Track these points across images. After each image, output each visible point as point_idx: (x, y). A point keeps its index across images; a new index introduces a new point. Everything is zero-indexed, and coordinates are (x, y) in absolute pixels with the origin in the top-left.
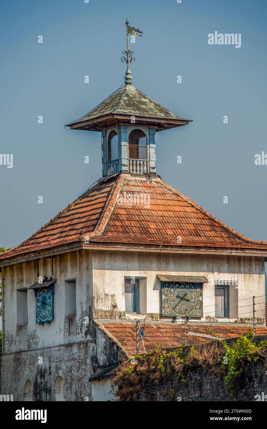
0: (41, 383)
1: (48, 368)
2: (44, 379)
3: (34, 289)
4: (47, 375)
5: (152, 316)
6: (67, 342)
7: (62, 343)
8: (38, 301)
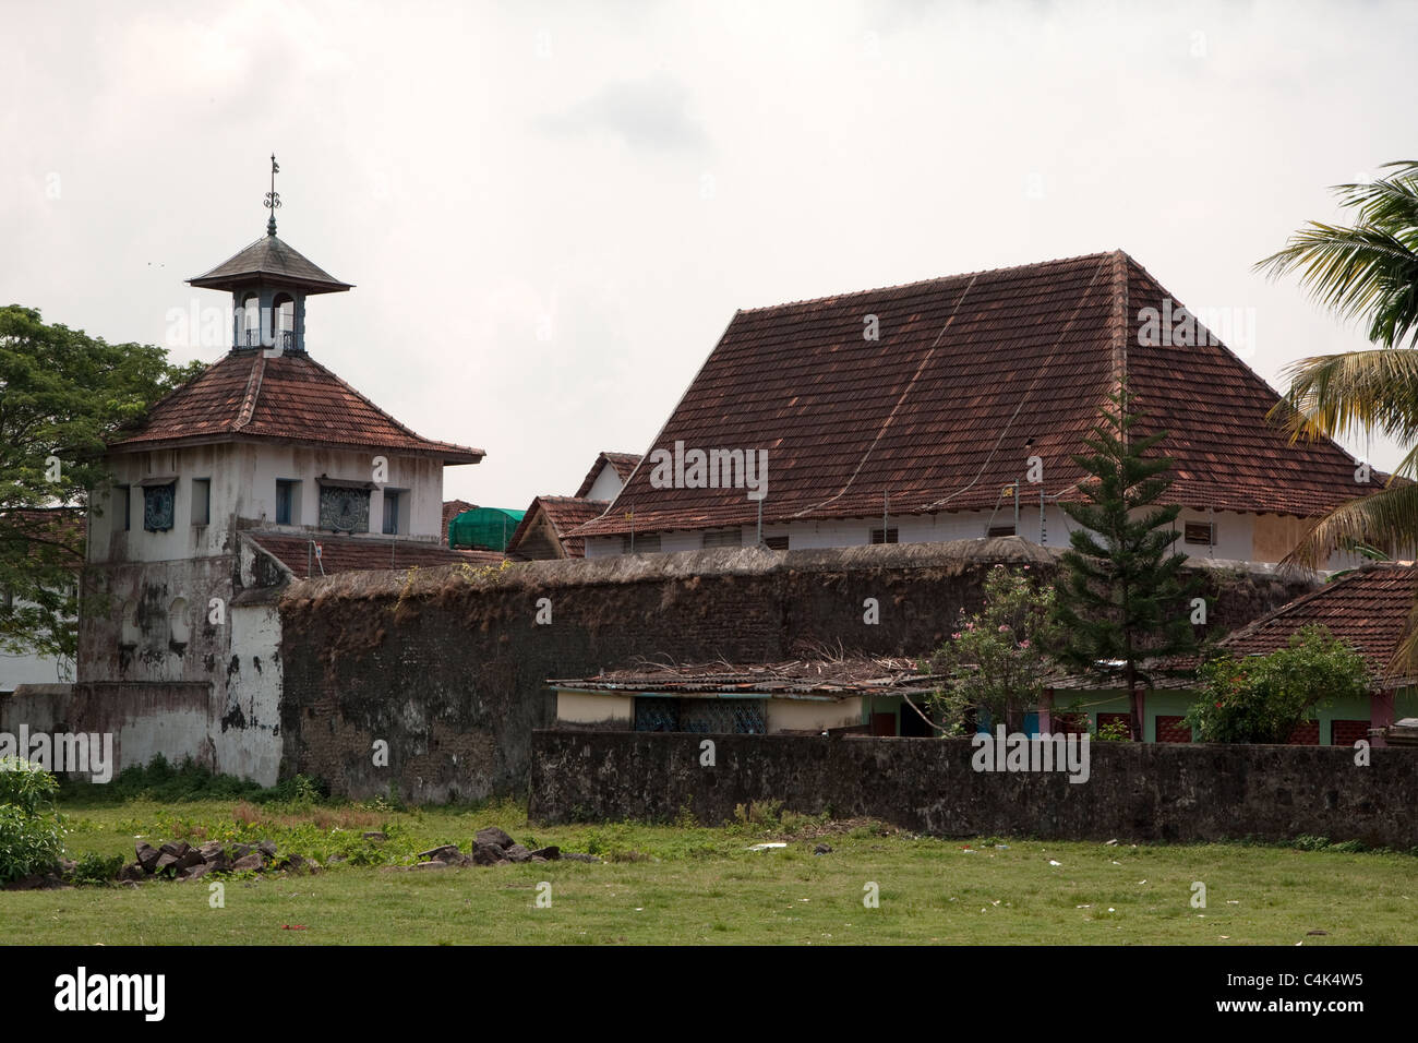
0: (150, 605)
1: (162, 587)
2: (155, 599)
3: (143, 487)
4: (160, 595)
5: (308, 527)
6: (192, 556)
7: (186, 556)
8: (148, 502)
